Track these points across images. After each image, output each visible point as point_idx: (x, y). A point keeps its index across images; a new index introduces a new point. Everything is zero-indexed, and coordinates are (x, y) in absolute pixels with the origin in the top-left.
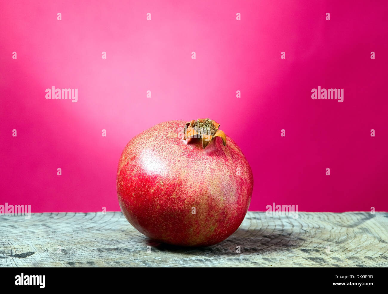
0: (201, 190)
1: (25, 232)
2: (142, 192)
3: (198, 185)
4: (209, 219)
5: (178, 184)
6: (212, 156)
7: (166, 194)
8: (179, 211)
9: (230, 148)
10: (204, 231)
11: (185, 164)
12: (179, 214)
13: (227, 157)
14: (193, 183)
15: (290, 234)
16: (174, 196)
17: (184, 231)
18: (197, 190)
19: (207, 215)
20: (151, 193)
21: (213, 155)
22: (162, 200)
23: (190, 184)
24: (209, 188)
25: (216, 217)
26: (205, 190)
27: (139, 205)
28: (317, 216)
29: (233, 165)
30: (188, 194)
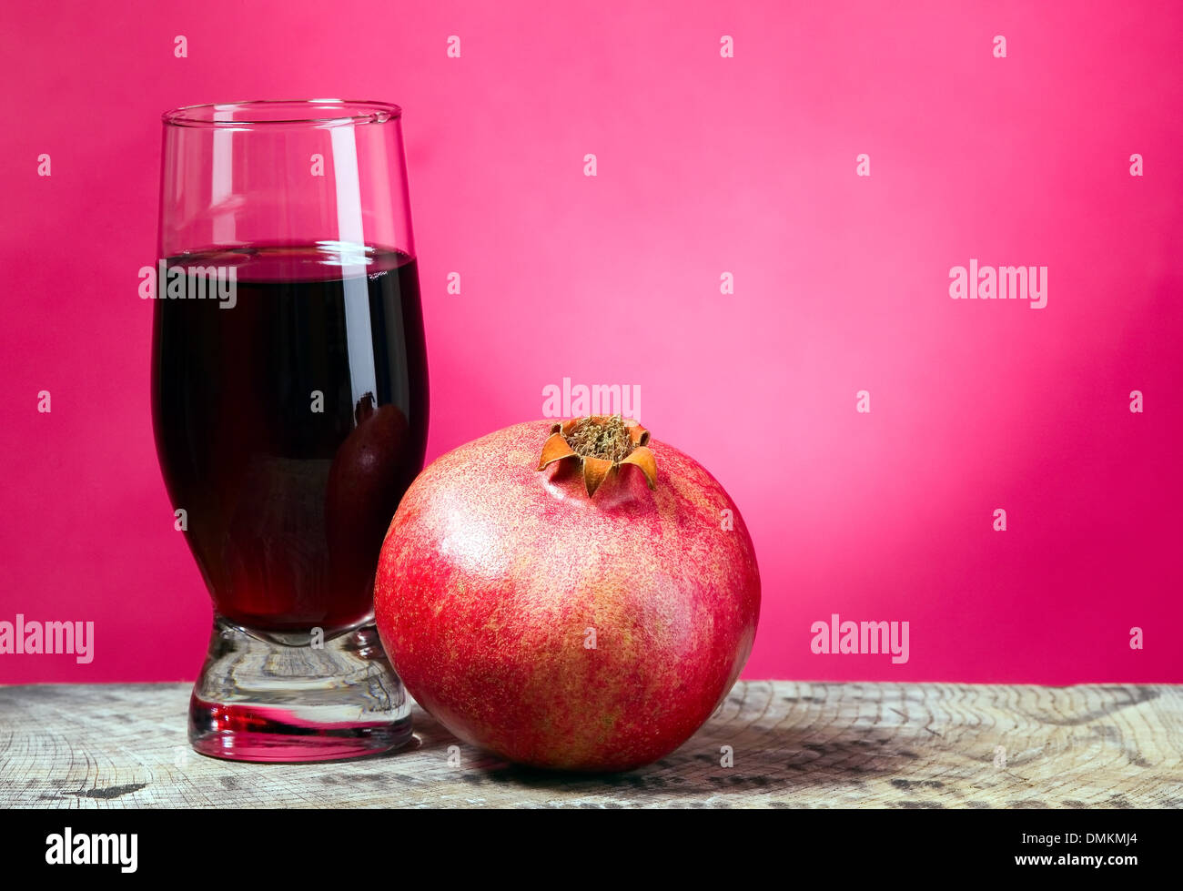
0: (566, 611)
1: (149, 732)
2: (414, 611)
3: (558, 595)
4: (595, 693)
5: (503, 592)
6: (613, 519)
7: (472, 619)
8: (505, 668)
9: (682, 498)
10: (586, 727)
11: (532, 538)
12: (507, 677)
13: (662, 523)
14: (546, 591)
15: (883, 742)
16: (492, 624)
17: (527, 726)
18: (555, 609)
19: (586, 682)
20: (436, 615)
21: (618, 515)
22: (461, 634)
23: (536, 592)
24: (591, 605)
25: (614, 689)
26: (576, 611)
27: (409, 648)
28: (991, 694)
29: (675, 544)
30: (528, 620)
